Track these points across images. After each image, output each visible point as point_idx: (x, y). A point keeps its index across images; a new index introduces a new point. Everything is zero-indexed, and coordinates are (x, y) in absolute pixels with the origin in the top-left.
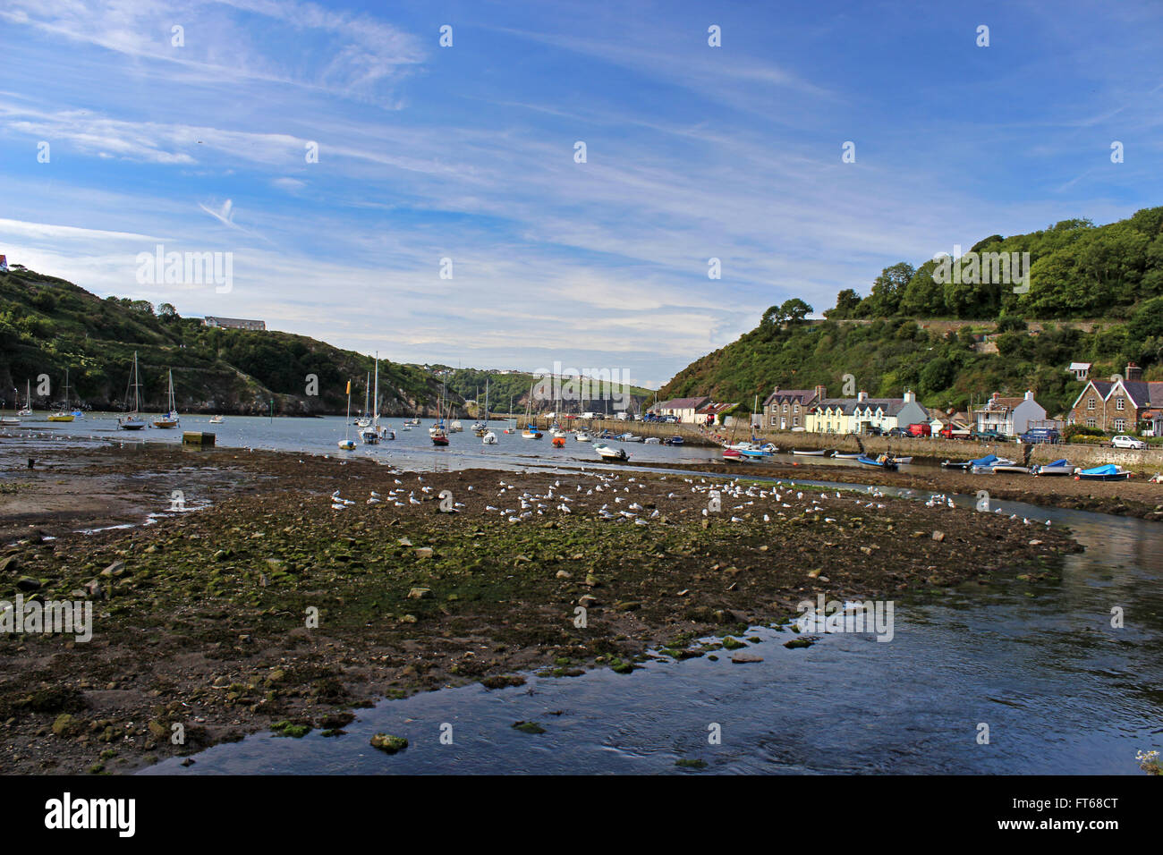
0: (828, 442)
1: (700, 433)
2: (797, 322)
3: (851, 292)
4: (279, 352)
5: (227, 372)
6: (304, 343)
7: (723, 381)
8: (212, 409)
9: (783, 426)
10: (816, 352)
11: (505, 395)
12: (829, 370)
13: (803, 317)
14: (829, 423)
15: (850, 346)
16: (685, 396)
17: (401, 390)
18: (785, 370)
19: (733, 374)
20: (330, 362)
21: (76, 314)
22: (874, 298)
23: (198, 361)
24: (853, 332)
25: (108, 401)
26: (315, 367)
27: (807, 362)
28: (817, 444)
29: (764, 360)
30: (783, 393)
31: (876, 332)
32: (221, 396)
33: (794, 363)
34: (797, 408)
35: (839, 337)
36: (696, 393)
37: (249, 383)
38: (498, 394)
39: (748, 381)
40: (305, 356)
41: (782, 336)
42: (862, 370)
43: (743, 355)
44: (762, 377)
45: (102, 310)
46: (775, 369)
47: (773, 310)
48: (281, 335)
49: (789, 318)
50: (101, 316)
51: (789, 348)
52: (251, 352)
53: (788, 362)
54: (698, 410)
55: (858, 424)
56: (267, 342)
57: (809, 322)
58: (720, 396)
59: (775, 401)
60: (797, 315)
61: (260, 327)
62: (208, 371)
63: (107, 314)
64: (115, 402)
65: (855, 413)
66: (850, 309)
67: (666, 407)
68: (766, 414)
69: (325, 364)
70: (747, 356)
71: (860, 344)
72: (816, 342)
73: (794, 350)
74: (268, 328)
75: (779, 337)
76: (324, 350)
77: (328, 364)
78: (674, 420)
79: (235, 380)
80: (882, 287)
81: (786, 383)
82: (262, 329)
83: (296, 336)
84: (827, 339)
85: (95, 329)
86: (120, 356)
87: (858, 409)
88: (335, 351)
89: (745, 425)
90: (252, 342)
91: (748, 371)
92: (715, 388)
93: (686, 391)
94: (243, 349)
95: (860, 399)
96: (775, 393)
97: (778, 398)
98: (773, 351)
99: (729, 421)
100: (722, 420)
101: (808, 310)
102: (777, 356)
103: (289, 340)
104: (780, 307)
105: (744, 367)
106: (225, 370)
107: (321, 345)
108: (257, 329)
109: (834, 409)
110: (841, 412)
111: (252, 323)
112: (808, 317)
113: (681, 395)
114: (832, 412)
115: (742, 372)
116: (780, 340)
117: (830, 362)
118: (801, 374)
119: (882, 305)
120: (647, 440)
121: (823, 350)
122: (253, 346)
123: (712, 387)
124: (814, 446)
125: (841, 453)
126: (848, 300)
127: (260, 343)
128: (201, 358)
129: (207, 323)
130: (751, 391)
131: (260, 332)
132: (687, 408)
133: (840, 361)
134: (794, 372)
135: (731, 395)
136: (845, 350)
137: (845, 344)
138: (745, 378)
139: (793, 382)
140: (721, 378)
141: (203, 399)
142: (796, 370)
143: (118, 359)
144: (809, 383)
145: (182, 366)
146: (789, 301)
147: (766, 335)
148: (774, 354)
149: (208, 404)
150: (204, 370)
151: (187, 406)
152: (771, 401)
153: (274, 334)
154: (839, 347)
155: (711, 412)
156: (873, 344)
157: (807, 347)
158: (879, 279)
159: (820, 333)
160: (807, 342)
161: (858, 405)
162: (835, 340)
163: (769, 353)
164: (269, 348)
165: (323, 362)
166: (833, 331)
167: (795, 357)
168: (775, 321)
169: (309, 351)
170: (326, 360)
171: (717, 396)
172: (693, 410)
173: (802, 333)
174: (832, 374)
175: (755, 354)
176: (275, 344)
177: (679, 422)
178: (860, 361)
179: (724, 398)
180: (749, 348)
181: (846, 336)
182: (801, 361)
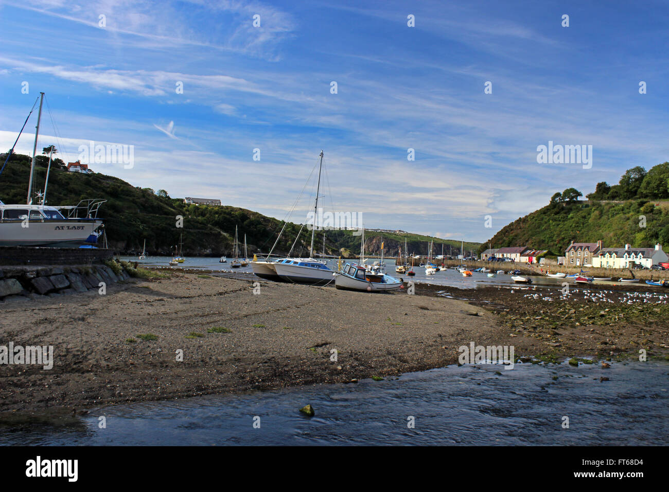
0: (611, 273)
1: (528, 268)
2: (573, 202)
3: (604, 184)
4: (232, 219)
5: (216, 232)
6: (246, 213)
7: (534, 238)
8: (211, 254)
9: (578, 264)
10: (590, 221)
11: (352, 243)
12: (600, 231)
13: (577, 199)
14: (608, 262)
15: (612, 216)
16: (509, 246)
17: (302, 241)
18: (572, 231)
19: (539, 233)
20: (262, 225)
21: (131, 199)
22: (621, 187)
23: (199, 226)
24: (613, 209)
25: (155, 250)
26: (253, 227)
27: (586, 226)
28: (604, 274)
29: (558, 225)
30: (577, 245)
31: (627, 208)
32: (213, 246)
33: (577, 226)
34: (587, 253)
35: (604, 211)
36: (516, 244)
37: (229, 238)
38: (348, 242)
39: (550, 237)
40: (247, 221)
41: (566, 211)
42: (622, 231)
43: (543, 222)
44: (558, 235)
45: (144, 196)
46: (566, 230)
47: (558, 195)
48: (232, 209)
49: (568, 200)
50: (144, 199)
51: (572, 218)
52: (216, 219)
53: (573, 226)
54: (522, 254)
55: (626, 263)
56: (225, 213)
57: (581, 202)
58: (533, 246)
59: (572, 249)
60: (573, 197)
61: (218, 204)
62: (206, 232)
63: (147, 198)
64: (160, 250)
65: (624, 256)
66: (605, 194)
67: (498, 252)
68: (567, 257)
69: (258, 226)
70: (546, 223)
71: (618, 216)
72: (589, 214)
73: (576, 219)
74: (223, 204)
75: (564, 211)
76: (258, 217)
77: (261, 226)
78: (510, 260)
79: (221, 237)
80: (626, 181)
81: (575, 239)
82: (219, 205)
83: (241, 209)
84: (597, 212)
85: (142, 207)
86: (159, 223)
87: (626, 254)
88: (264, 218)
89: (554, 263)
90: (216, 213)
91: (549, 231)
92: (530, 242)
93: (509, 243)
94: (211, 217)
95: (626, 248)
96: (572, 245)
97: (574, 247)
98: (562, 220)
99: (543, 261)
100: (538, 260)
101: (580, 194)
102: (566, 222)
103: (236, 211)
104: (562, 193)
105: (545, 229)
106: (214, 230)
107: (255, 214)
108: (216, 205)
109: (610, 254)
110: (616, 256)
111: (212, 201)
112: (579, 199)
113: (506, 245)
114: (609, 256)
115: (545, 232)
116: (566, 213)
117: (600, 227)
118: (583, 233)
119: (626, 192)
120: (498, 272)
121: (594, 219)
122: (217, 215)
123: (527, 241)
124: (603, 275)
125: (624, 279)
126: (603, 189)
127: (221, 214)
128: (200, 224)
129: (186, 201)
130: (552, 243)
131: (219, 206)
132: (514, 253)
133: (607, 226)
134: (578, 232)
135: (540, 246)
136: (609, 219)
137: (608, 215)
138: (548, 236)
139: (578, 238)
140: (532, 235)
141: (206, 248)
142: (580, 231)
143: (158, 225)
144: (589, 239)
145: (192, 229)
146: (567, 189)
147: (556, 210)
148: (563, 221)
149: (208, 251)
150: (203, 231)
151: (197, 252)
152: (570, 250)
153: (227, 208)
154: (605, 217)
155: (530, 256)
156: (627, 215)
157: (584, 217)
158: (624, 176)
159: (591, 209)
160: (583, 214)
161: (626, 252)
162: (601, 215)
163: (560, 221)
164: (228, 216)
165: (257, 225)
166: (600, 208)
167: (578, 223)
168: (558, 201)
169: (249, 218)
170: (260, 223)
171: (531, 246)
172: (519, 255)
173: (578, 210)
174: (603, 233)
175: (551, 221)
176: (229, 214)
177: (514, 262)
178: (620, 226)
179: (536, 247)
180: (546, 218)
181: (608, 211)
182: (582, 225)
